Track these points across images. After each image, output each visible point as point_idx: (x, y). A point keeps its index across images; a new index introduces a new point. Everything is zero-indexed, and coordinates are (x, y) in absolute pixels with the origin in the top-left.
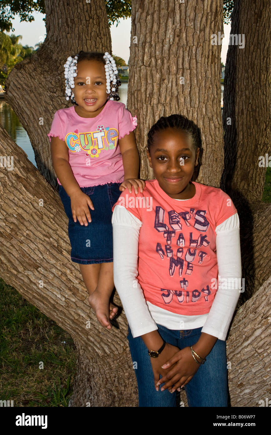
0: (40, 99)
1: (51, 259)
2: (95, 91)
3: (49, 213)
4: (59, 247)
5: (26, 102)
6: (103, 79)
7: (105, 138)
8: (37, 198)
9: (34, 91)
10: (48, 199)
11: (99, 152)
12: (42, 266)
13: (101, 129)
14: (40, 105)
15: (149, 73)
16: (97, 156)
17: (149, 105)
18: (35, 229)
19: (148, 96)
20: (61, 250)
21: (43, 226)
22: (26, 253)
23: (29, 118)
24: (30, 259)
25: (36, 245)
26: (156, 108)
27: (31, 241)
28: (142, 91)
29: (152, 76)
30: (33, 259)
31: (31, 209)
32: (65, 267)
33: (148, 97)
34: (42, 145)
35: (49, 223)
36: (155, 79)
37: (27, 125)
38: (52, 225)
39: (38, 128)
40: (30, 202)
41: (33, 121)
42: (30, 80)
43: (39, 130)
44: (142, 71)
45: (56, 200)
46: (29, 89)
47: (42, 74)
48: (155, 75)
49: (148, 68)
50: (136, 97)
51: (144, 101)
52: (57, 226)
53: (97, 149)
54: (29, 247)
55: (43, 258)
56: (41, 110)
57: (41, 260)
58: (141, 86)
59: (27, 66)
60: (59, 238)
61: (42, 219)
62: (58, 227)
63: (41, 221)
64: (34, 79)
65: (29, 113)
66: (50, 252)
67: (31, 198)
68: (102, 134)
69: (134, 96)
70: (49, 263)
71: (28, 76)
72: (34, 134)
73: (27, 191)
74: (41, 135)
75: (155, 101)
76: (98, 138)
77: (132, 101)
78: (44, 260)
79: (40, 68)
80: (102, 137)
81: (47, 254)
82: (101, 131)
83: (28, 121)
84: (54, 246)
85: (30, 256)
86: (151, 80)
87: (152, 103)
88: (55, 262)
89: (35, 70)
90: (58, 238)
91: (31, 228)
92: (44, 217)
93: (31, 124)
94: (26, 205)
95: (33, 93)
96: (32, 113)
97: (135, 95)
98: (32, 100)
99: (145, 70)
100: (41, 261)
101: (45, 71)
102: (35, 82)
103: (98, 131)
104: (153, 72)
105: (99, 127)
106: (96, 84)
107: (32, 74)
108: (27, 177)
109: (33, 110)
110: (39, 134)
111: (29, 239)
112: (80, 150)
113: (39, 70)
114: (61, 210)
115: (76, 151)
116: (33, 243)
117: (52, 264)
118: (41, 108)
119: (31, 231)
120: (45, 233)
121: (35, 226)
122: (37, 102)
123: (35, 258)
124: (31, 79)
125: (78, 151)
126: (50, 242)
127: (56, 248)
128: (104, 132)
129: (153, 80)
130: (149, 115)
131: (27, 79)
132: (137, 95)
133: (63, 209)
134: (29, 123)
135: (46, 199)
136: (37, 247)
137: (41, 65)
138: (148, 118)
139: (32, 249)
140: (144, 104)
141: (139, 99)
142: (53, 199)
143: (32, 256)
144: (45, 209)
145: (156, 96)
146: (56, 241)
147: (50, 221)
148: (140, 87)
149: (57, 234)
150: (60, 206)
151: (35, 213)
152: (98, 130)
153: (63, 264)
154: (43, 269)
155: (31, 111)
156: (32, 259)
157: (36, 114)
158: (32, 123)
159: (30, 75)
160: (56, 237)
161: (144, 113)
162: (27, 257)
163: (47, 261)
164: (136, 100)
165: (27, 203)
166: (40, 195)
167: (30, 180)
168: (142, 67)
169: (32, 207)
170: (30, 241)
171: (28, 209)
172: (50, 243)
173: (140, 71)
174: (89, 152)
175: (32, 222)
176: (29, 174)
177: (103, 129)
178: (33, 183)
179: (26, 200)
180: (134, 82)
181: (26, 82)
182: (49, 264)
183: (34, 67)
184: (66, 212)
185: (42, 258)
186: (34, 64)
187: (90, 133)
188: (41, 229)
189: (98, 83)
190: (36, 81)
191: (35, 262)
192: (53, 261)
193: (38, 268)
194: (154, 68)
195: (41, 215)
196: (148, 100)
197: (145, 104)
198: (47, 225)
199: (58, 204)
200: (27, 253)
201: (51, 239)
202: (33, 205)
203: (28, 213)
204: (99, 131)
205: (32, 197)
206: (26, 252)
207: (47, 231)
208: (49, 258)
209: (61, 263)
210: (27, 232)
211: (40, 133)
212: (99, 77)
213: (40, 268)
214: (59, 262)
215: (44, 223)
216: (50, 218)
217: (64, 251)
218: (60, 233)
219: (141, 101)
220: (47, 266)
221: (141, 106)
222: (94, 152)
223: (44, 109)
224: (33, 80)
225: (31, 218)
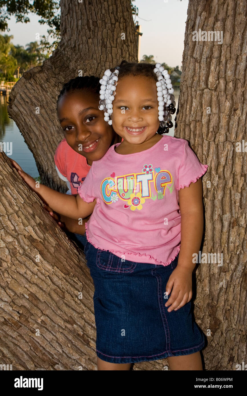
0: (52, 117)
1: (74, 354)
2: (142, 118)
3: (72, 289)
4: (85, 336)
5: (35, 120)
6: (153, 102)
7: (153, 182)
8: (57, 269)
9: (46, 107)
10: (71, 268)
11: (143, 201)
12: (61, 363)
13: (148, 169)
14: (52, 124)
15: (214, 99)
16: (140, 207)
17: (212, 143)
18: (53, 313)
19: (211, 129)
20: (88, 340)
21: (65, 308)
22: (39, 346)
23: (38, 139)
24: (44, 353)
25: (53, 335)
26: (222, 147)
27: (47, 329)
28: (203, 123)
29: (219, 102)
30: (49, 353)
31: (49, 286)
32: (92, 363)
33: (212, 132)
34: (52, 172)
35: (73, 303)
36: (222, 109)
37: (35, 146)
38: (76, 306)
39: (48, 152)
40: (48, 276)
41: (42, 143)
42: (41, 93)
43: (49, 155)
44: (205, 95)
45: (81, 268)
46: (40, 104)
47: (56, 86)
48: (223, 102)
49: (213, 92)
50: (192, 129)
51: (204, 136)
52: (83, 307)
53: (140, 197)
54: (44, 337)
55: (63, 351)
56: (54, 130)
57: (60, 354)
58: (202, 116)
59: (38, 75)
60: (86, 324)
61: (63, 298)
62: (85, 309)
63: (61, 302)
64: (47, 92)
65: (37, 133)
66: (72, 343)
67: (49, 270)
68: (149, 176)
69: (190, 128)
70: (70, 358)
71: (39, 88)
72: (42, 158)
73: (44, 259)
74: (52, 160)
75: (221, 138)
76: (143, 183)
77: (185, 133)
78: (64, 354)
79: (54, 79)
80: (148, 180)
81: (68, 346)
82: (148, 173)
83: (36, 142)
84: (79, 335)
85: (44, 349)
86: (218, 109)
87: (216, 140)
88: (78, 357)
89: (47, 80)
90: (84, 324)
91: (47, 312)
92: (67, 295)
93: (40, 147)
94: (43, 280)
95: (45, 109)
96: (42, 133)
97: (192, 126)
98: (43, 117)
99: (209, 95)
100: (60, 357)
101: (60, 82)
102: (47, 96)
103: (143, 173)
104: (220, 98)
105: (146, 167)
106: (144, 109)
107: (43, 86)
108: (45, 239)
109: (43, 129)
110: (48, 159)
111: (44, 327)
112: (117, 200)
113: (53, 81)
114: (88, 282)
115: (113, 202)
116: (50, 332)
117: (75, 360)
118: (53, 128)
119: (47, 316)
120: (66, 318)
121: (53, 309)
122: (48, 120)
123: (51, 352)
124: (42, 91)
125: (115, 202)
126: (73, 329)
127: (81, 337)
128: (151, 174)
129: (219, 108)
130: (211, 156)
131: (38, 92)
132: (195, 127)
133: (90, 280)
134: (37, 145)
135: (69, 268)
136: (54, 338)
137: (55, 74)
138: (210, 159)
139: (47, 340)
140: (205, 141)
141: (198, 132)
142: (78, 266)
143: (48, 350)
144: (67, 283)
145: (223, 132)
146: (81, 328)
147: (74, 300)
148: (200, 117)
149: (83, 319)
150: (86, 276)
151: (54, 290)
152: (145, 170)
153: (89, 359)
154: (62, 367)
155: (41, 131)
156: (47, 354)
157: (46, 134)
158: (41, 145)
159: (42, 87)
160: (81, 322)
161: (204, 152)
162: (41, 351)
163: (67, 356)
164: (192, 133)
165: (43, 277)
166: (62, 263)
167: (49, 243)
168: (205, 90)
169: (50, 282)
170: (45, 330)
171: (45, 287)
172: (73, 332)
173: (202, 95)
174: (129, 203)
175: (50, 304)
176: (47, 234)
177: (151, 170)
178: (52, 246)
179: (42, 273)
180: (190, 110)
181: (36, 95)
182: (70, 360)
183: (47, 77)
184: (94, 284)
185: (61, 352)
186: (47, 73)
187: (133, 175)
188: (61, 313)
189: (147, 108)
190: (48, 94)
191: (51, 358)
192: (76, 356)
193: (55, 365)
194: (222, 93)
195: (63, 293)
196: (212, 136)
197: (207, 140)
198: (69, 307)
199: (84, 274)
200: (41, 346)
201: (75, 325)
202: (51, 280)
203: (44, 291)
204: (145, 172)
205: (50, 268)
206: (39, 343)
207: (69, 315)
208: (71, 351)
209: (87, 357)
210: (42, 318)
211: (50, 157)
212: (149, 100)
213: (57, 365)
214: (84, 357)
215: (66, 304)
216: (74, 296)
217: (92, 342)
218: (88, 317)
219: (201, 135)
220: (67, 362)
221: (200, 142)
222: (136, 201)
223: (57, 129)
224: (44, 93)
225: (49, 298)
